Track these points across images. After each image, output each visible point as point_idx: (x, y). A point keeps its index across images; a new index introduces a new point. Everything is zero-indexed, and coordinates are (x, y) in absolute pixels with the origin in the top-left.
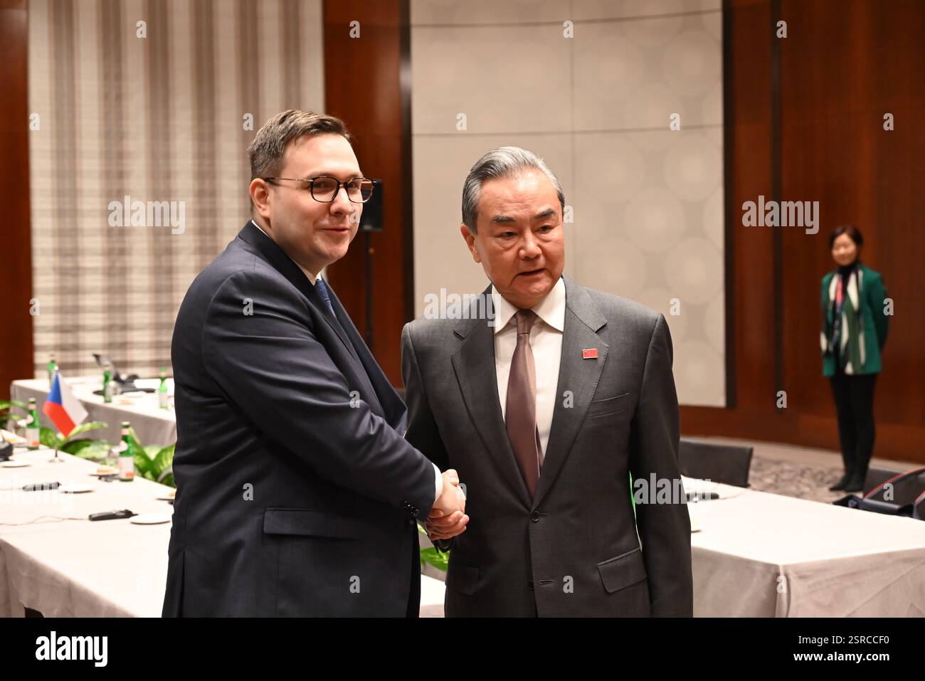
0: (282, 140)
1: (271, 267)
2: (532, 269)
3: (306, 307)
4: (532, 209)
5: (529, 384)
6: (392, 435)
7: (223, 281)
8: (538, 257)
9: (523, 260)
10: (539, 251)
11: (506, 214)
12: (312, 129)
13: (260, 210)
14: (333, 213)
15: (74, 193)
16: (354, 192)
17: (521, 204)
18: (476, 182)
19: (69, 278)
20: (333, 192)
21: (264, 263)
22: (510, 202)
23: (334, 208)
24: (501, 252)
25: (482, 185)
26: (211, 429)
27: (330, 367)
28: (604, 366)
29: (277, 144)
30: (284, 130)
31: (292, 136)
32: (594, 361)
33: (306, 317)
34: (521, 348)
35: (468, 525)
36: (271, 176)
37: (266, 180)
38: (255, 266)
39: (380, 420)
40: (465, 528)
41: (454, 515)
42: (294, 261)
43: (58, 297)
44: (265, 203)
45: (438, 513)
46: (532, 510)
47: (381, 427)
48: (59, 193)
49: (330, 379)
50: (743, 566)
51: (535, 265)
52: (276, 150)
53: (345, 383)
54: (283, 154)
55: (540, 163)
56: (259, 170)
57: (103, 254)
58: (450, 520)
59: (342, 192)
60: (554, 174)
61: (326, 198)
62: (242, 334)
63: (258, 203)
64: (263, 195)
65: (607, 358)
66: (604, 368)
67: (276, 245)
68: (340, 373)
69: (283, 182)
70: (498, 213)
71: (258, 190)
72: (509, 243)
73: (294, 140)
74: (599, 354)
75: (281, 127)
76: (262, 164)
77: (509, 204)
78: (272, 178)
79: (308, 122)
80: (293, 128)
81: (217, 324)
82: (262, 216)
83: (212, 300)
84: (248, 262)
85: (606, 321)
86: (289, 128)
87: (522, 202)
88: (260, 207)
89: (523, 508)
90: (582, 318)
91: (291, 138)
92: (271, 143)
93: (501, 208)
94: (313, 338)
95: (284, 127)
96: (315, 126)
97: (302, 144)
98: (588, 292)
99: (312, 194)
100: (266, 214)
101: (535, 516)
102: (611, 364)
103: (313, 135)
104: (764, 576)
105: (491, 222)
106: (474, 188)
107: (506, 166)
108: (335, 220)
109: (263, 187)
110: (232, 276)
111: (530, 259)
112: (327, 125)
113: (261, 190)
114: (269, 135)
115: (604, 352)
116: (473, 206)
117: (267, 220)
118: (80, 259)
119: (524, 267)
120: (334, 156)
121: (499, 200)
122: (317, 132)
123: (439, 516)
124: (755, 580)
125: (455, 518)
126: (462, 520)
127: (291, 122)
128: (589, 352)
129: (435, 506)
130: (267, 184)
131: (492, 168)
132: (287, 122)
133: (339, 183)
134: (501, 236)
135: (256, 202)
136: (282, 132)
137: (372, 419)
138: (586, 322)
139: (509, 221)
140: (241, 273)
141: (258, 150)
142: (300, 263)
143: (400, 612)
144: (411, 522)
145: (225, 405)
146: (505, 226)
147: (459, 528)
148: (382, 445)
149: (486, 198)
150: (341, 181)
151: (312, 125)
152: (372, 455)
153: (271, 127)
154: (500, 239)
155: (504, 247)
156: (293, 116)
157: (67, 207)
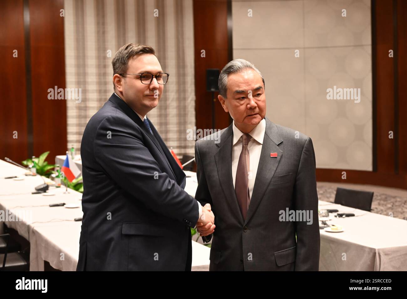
0: (127, 57)
1: (124, 114)
2: (253, 113)
3: (139, 131)
4: (252, 86)
5: (246, 168)
6: (178, 189)
7: (102, 120)
8: (255, 108)
9: (249, 109)
10: (256, 105)
11: (241, 89)
12: (140, 52)
13: (118, 88)
14: (151, 89)
15: (85, 74)
16: (159, 80)
17: (247, 84)
18: (225, 75)
19: (83, 111)
20: (150, 80)
21: (121, 112)
22: (242, 83)
23: (151, 87)
24: (238, 106)
25: (228, 76)
26: (99, 187)
27: (151, 158)
28: (280, 161)
29: (124, 59)
30: (127, 52)
31: (132, 55)
32: (275, 159)
33: (140, 136)
34: (244, 151)
35: (215, 229)
36: (122, 73)
37: (120, 75)
38: (116, 113)
39: (173, 182)
40: (214, 231)
41: (208, 225)
42: (134, 111)
43: (78, 119)
44: (120, 85)
45: (200, 224)
46: (244, 226)
47: (174, 185)
48: (78, 74)
49: (151, 163)
50: (361, 249)
51: (254, 112)
52: (124, 61)
53: (158, 165)
54: (127, 63)
55: (253, 66)
56: (117, 70)
57: (97, 101)
58: (206, 227)
59: (155, 80)
60: (260, 71)
61: (147, 82)
62: (111, 143)
63: (117, 85)
64: (119, 81)
65: (282, 157)
66: (280, 162)
67: (126, 103)
68: (155, 161)
69: (128, 76)
70: (237, 89)
71: (117, 79)
72: (242, 102)
73: (132, 57)
74: (278, 155)
75: (126, 51)
76: (118, 67)
77: (242, 84)
78: (123, 74)
79: (138, 49)
80: (131, 52)
81: (100, 139)
82: (119, 91)
83: (98, 128)
84: (113, 112)
85: (283, 140)
86: (130, 52)
87: (248, 83)
88: (118, 87)
89: (240, 226)
90: (272, 139)
91: (131, 56)
92: (122, 58)
93: (239, 86)
94: (143, 145)
95: (127, 51)
96: (141, 51)
97: (135, 59)
98: (276, 126)
99: (141, 81)
100: (121, 90)
101: (246, 229)
102: (283, 160)
103: (141, 54)
104: (369, 254)
105: (234, 93)
106: (224, 78)
107: (239, 67)
108: (151, 92)
109: (119, 78)
110: (106, 118)
111: (252, 109)
112: (146, 50)
113: (118, 79)
114: (121, 55)
115: (280, 155)
116: (225, 86)
117: (121, 92)
118: (87, 103)
119: (250, 112)
120: (150, 64)
121: (237, 83)
122: (142, 53)
123: (201, 225)
124: (365, 255)
125: (208, 226)
126: (212, 227)
127: (130, 49)
128: (273, 154)
129: (199, 221)
130: (121, 77)
131: (233, 69)
132: (129, 49)
133: (153, 76)
134: (239, 99)
135: (116, 85)
136: (127, 54)
137: (169, 181)
138: (273, 140)
139: (242, 92)
140: (110, 117)
141: (116, 61)
142: (136, 111)
143: (182, 269)
144: (188, 228)
145: (104, 176)
146: (241, 94)
147: (211, 230)
148: (174, 193)
149: (231, 82)
150: (154, 75)
151: (140, 50)
152: (169, 198)
153: (121, 51)
154: (238, 100)
155: (240, 104)
156: (131, 46)
157: (82, 80)
